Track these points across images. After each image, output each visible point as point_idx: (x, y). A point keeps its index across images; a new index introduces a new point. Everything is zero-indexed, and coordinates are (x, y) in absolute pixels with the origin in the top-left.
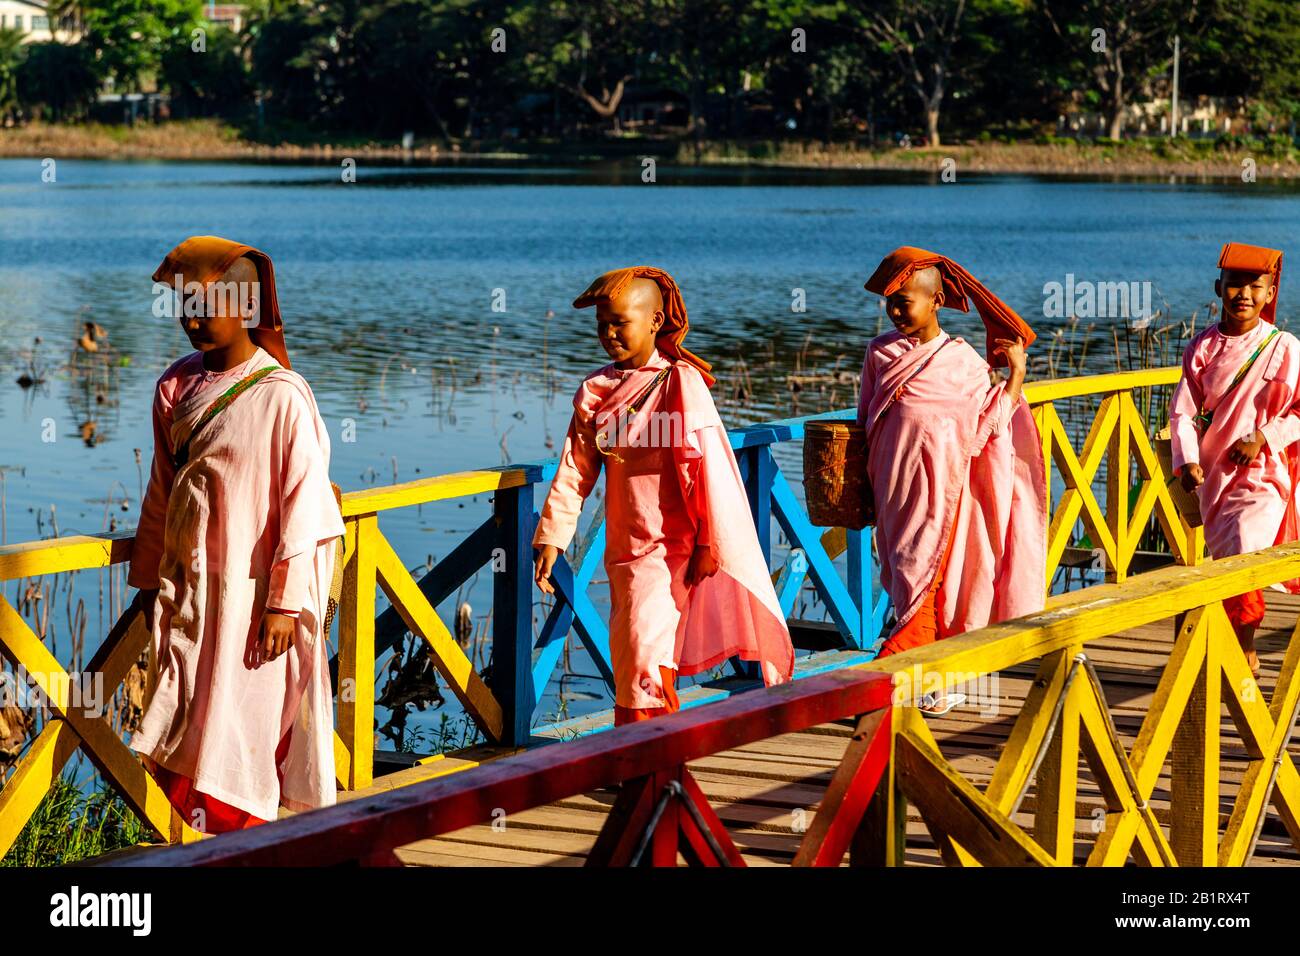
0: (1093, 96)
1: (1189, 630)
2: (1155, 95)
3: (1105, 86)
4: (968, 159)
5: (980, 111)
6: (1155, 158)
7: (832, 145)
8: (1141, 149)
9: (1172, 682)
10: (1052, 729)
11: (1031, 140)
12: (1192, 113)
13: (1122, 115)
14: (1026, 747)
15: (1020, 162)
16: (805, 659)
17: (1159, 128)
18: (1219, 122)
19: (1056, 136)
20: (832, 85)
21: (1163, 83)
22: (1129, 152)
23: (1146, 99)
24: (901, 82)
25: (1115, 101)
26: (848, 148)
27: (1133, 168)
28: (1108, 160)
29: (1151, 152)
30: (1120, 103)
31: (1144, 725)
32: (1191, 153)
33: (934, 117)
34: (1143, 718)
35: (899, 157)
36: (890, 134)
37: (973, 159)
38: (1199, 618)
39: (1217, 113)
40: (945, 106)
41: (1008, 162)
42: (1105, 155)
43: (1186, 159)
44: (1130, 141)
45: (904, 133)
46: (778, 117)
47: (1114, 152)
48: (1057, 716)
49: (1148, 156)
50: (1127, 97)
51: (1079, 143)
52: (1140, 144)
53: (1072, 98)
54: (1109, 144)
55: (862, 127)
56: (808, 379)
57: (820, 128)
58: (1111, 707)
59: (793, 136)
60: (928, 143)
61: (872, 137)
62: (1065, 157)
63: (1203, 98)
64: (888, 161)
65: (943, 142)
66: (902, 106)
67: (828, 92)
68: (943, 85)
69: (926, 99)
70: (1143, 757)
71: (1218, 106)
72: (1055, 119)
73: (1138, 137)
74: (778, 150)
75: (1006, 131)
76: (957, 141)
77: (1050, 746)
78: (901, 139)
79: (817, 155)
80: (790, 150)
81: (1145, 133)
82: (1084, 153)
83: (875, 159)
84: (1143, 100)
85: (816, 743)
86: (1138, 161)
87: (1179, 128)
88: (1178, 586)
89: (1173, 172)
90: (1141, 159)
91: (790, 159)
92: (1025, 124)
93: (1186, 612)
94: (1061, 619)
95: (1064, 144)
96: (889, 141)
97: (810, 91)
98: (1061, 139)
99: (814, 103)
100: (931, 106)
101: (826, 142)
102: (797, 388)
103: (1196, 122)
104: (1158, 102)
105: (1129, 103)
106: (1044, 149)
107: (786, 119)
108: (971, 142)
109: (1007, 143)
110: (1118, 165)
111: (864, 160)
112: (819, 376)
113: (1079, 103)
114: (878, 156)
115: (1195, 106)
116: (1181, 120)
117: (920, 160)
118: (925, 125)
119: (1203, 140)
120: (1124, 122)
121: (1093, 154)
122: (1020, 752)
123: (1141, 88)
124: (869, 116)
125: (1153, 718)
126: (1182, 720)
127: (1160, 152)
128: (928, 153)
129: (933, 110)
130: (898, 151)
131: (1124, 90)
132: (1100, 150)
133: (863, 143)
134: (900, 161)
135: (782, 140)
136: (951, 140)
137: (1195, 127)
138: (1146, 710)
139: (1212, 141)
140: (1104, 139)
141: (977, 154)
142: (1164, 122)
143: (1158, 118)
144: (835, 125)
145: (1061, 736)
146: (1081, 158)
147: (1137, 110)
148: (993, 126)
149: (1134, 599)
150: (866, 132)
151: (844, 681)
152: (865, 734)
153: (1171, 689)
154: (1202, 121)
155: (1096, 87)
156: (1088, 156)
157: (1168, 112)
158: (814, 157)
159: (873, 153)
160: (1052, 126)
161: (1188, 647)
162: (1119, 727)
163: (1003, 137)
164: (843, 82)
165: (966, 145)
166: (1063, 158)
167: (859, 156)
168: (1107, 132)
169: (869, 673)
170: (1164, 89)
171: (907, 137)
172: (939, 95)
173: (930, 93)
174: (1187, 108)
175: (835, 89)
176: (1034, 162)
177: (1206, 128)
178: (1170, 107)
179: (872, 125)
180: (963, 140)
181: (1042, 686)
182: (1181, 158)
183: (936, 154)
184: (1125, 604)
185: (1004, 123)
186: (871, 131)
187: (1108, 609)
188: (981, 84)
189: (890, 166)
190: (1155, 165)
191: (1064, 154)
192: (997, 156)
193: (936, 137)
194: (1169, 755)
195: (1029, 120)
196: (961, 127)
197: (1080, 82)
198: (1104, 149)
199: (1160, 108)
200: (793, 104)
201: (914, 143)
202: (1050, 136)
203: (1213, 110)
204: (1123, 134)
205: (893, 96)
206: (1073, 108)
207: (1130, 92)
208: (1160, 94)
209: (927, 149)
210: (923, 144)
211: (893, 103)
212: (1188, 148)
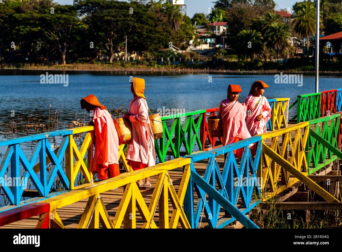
0: (105, 51)
1: (127, 189)
2: (121, 51)
3: (108, 48)
4: (73, 68)
5: (76, 55)
6: (121, 67)
7: (38, 64)
8: (118, 65)
9: (123, 203)
10: (92, 216)
11: (90, 63)
12: (131, 55)
13: (113, 56)
14: (85, 221)
15: (87, 69)
16: (29, 200)
17: (122, 59)
18: (137, 57)
19: (96, 61)
20: (37, 48)
21: (123, 47)
22: (115, 65)
23: (119, 52)
24: (56, 48)
25: (111, 52)
26: (42, 65)
27: (116, 70)
28: (109, 67)
29: (120, 65)
30: (112, 53)
31: (116, 214)
32: (130, 66)
33: (64, 57)
34: (116, 212)
35: (55, 67)
36: (53, 61)
37: (74, 68)
38: (130, 186)
39: (137, 55)
40: (67, 54)
41: (84, 68)
42: (109, 66)
43: (129, 67)
44: (115, 63)
45: (57, 61)
46: (23, 57)
47: (111, 65)
48: (93, 213)
49: (120, 66)
50: (114, 51)
51: (102, 63)
52: (118, 63)
53: (100, 52)
54: (110, 63)
55: (45, 60)
56: (31, 126)
57: (35, 60)
58: (107, 210)
59: (27, 62)
60: (63, 64)
61: (48, 62)
62: (98, 67)
63: (134, 51)
64: (52, 68)
65: (67, 63)
66: (56, 54)
67: (36, 50)
68: (66, 49)
69: (62, 52)
70: (116, 223)
71: (137, 53)
72: (96, 57)
73: (117, 61)
74: (23, 66)
75: (83, 60)
76: (70, 63)
77: (92, 221)
78: (56, 62)
79: (34, 67)
80: (27, 66)
81: (119, 60)
82: (103, 66)
83: (49, 68)
84: (118, 52)
85: (32, 222)
86: (117, 68)
87: (127, 59)
88: (124, 178)
89: (126, 71)
90: (118, 67)
91: (27, 68)
92: (88, 58)
93: (126, 185)
94: (93, 187)
95: (98, 63)
96: (53, 63)
97: (32, 50)
98: (97, 62)
99: (33, 53)
100: (63, 54)
101: (36, 63)
102: (28, 128)
103: (132, 57)
104: (122, 53)
105: (115, 53)
106: (93, 65)
107: (25, 57)
108: (74, 63)
109: (83, 63)
110: (112, 69)
111: (46, 68)
112: (34, 125)
113: (102, 53)
114: (50, 67)
115: (131, 54)
116: (128, 57)
117: (61, 68)
118: (62, 59)
119: (133, 62)
120: (113, 58)
121: (105, 66)
122: (84, 223)
123: (118, 49)
124: (47, 56)
125: (118, 212)
126: (126, 213)
127: (123, 65)
128: (63, 66)
129: (64, 55)
130: (55, 66)
131: (113, 50)
132: (107, 65)
133: (46, 64)
134: (55, 68)
135: (25, 63)
136: (68, 63)
137: (131, 59)
138: (117, 210)
139: (136, 62)
140: (108, 62)
141: (75, 66)
142: (123, 57)
143: (122, 56)
144: (39, 59)
145: (94, 218)
146: (102, 67)
147: (116, 55)
148: (80, 59)
149: (113, 181)
150: (46, 61)
151: (37, 206)
152: (42, 219)
153: (123, 205)
154: (133, 57)
155: (106, 49)
156: (104, 67)
157: (125, 55)
158: (33, 67)
159: (48, 66)
160: (95, 59)
161: (127, 194)
162: (109, 215)
163: (82, 62)
164: (40, 48)
165: (73, 64)
166: (98, 68)
167: (45, 67)
168: (109, 60)
169: (43, 203)
170: (123, 49)
171: (57, 62)
172: (65, 51)
173: (63, 51)
174: (129, 54)
175: (38, 49)
176: (90, 68)
177: (134, 59)
178: (125, 54)
179: (48, 59)
180: (72, 63)
181: (89, 205)
182: (128, 67)
183: (65, 66)
184: (110, 183)
185: (83, 58)
186: (48, 60)
187: (106, 184)
188: (76, 48)
189: (53, 70)
190: (121, 69)
191: (98, 66)
192: (81, 67)
193: (65, 62)
194: (123, 222)
195: (89, 57)
196: (71, 59)
197: (102, 47)
198: (108, 65)
199: (122, 54)
200: (27, 54)
201: (59, 64)
202: (94, 61)
203: (136, 54)
204: (113, 61)
205: (53, 51)
206: (100, 54)
207: (115, 50)
208: (122, 50)
209: (62, 65)
210: (61, 64)
211: (54, 53)
212: (130, 64)
